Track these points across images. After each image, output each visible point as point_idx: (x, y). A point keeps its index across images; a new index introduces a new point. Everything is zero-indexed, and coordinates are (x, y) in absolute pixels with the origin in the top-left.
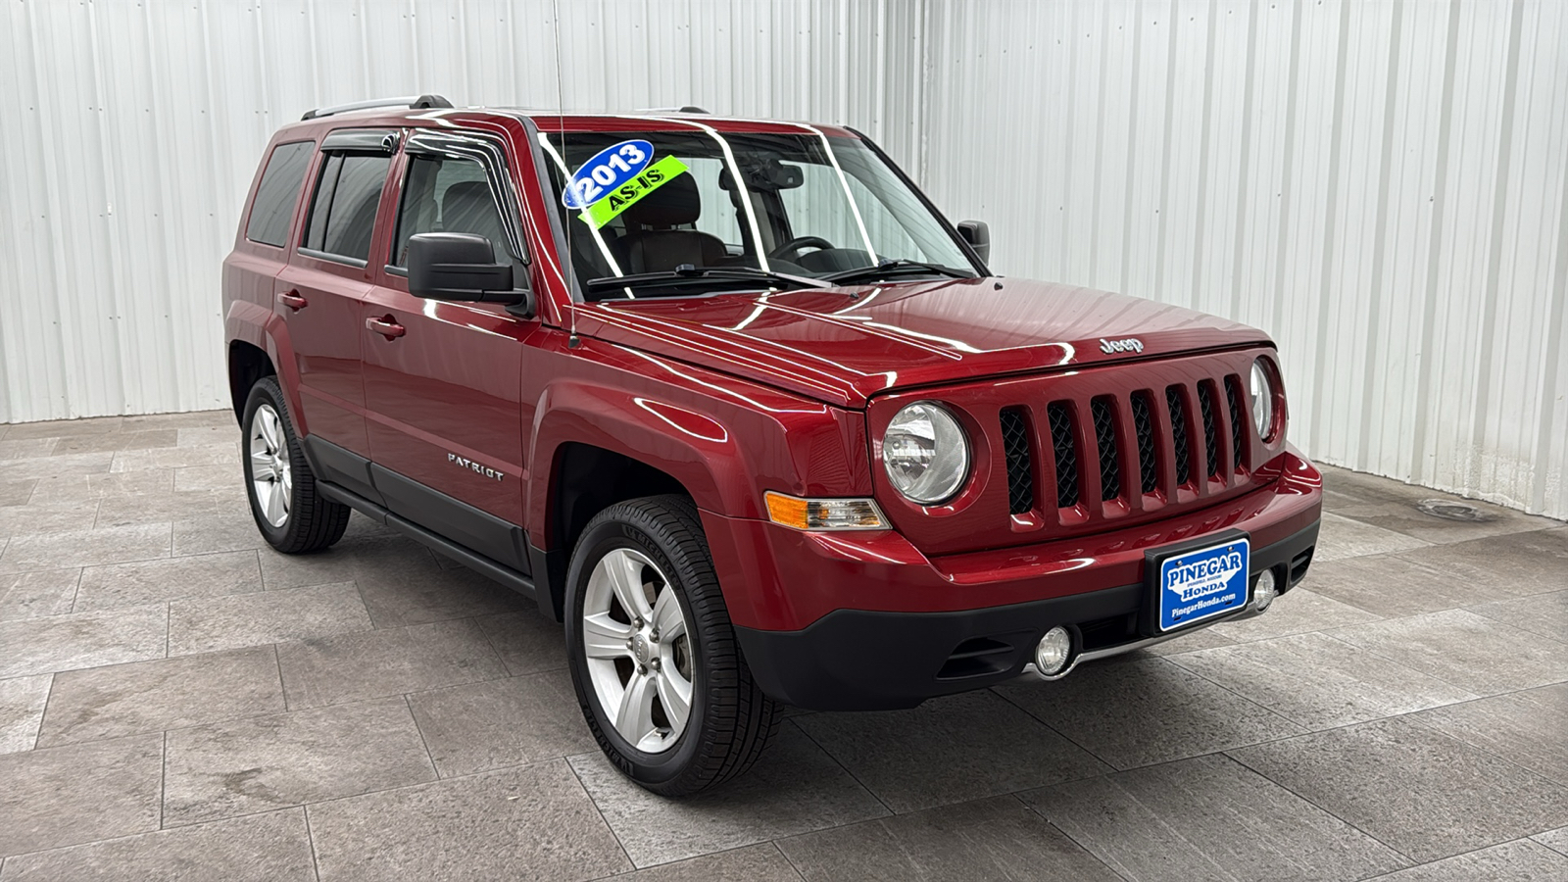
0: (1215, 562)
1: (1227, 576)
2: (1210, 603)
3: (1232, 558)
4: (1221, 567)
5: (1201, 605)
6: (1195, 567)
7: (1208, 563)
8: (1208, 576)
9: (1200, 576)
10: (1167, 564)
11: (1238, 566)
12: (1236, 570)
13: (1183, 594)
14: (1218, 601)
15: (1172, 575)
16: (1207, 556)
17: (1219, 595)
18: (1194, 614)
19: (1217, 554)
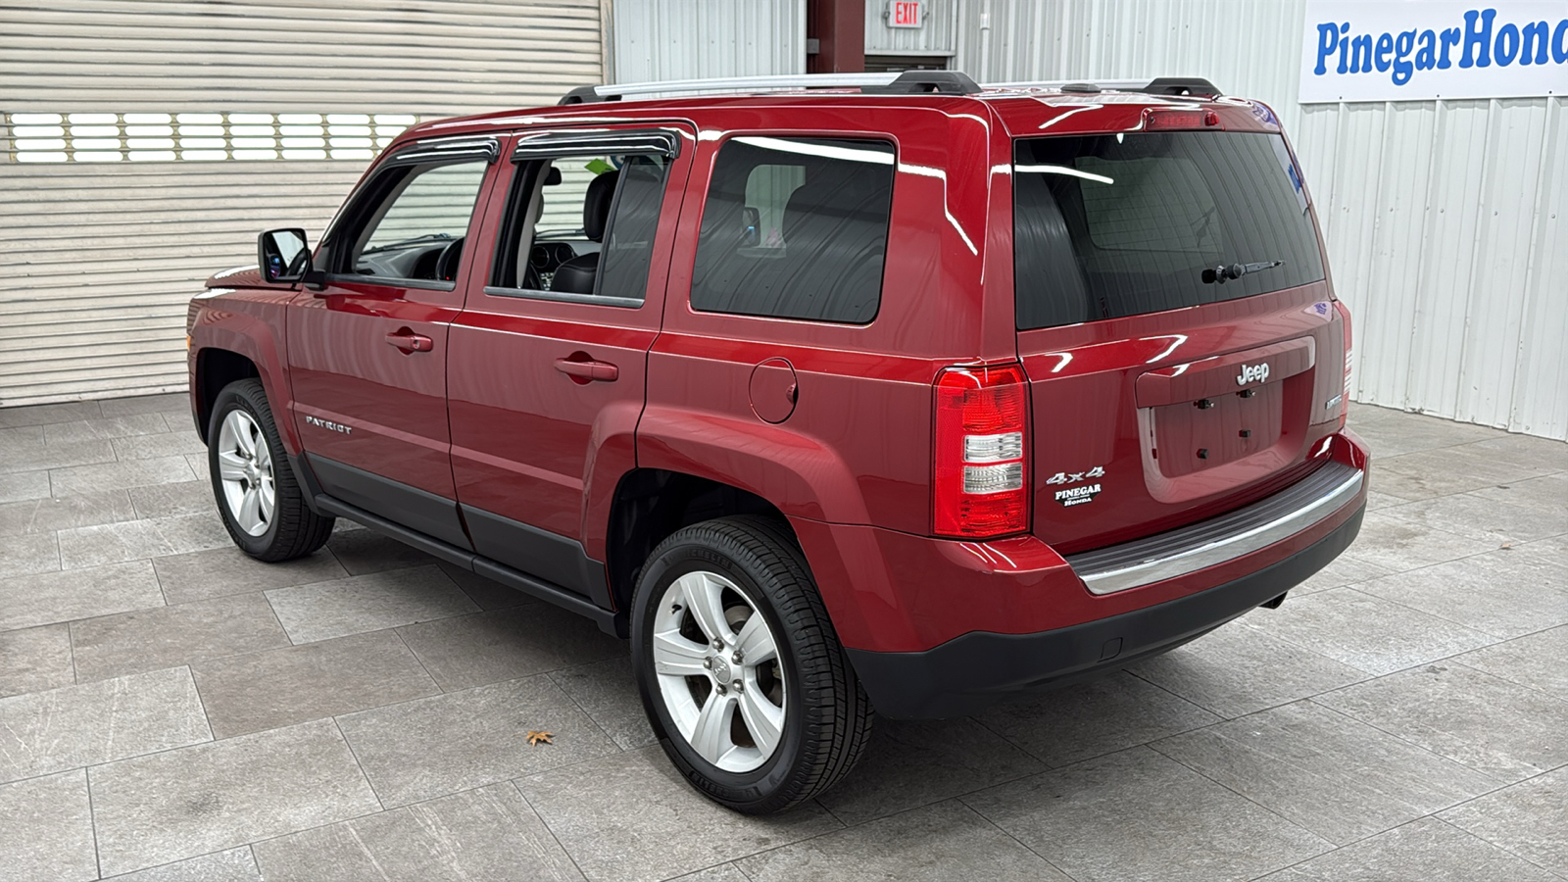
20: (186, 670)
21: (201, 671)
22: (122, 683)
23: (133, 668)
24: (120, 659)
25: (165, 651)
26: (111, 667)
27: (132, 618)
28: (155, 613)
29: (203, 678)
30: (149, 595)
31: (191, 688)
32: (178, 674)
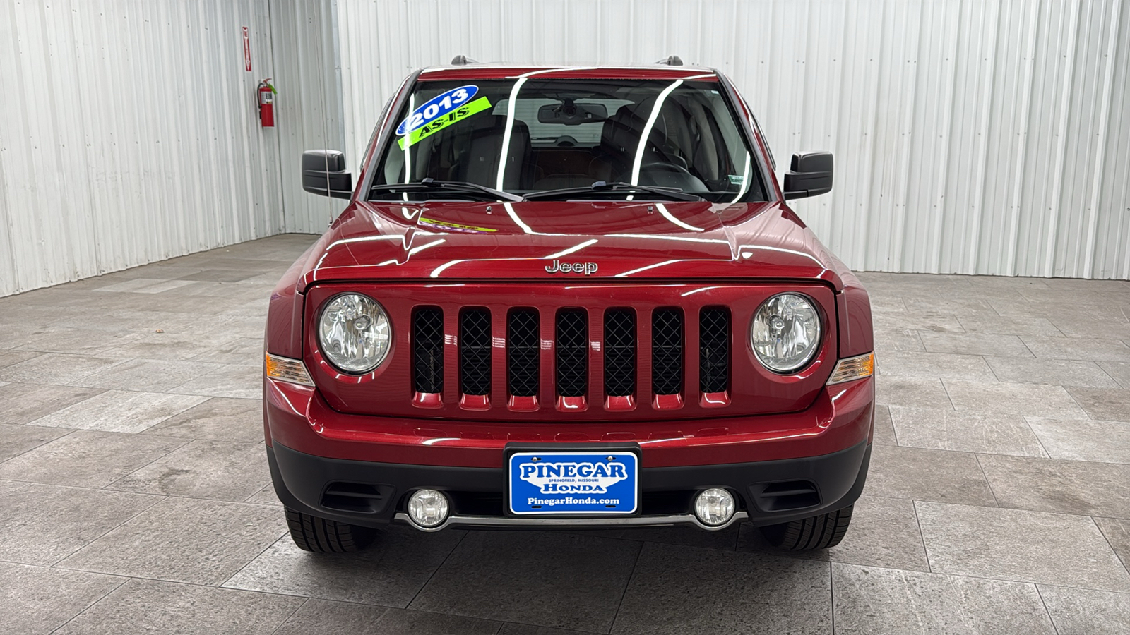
0: (589, 467)
1: (606, 482)
2: (582, 501)
3: (613, 467)
4: (597, 473)
5: (569, 501)
6: (559, 467)
7: (578, 466)
8: (578, 477)
9: (566, 475)
10: (515, 457)
11: (621, 475)
12: (617, 479)
13: (543, 488)
14: (594, 502)
15: (526, 468)
16: (578, 460)
17: (597, 497)
18: (557, 507)
19: (594, 460)
20: (901, 443)
21: (890, 440)
22: (944, 446)
23: (937, 453)
24: (947, 462)
25: (914, 460)
26: (952, 458)
27: (943, 496)
28: (924, 496)
29: (890, 435)
30: (931, 517)
31: (898, 432)
32: (906, 442)
